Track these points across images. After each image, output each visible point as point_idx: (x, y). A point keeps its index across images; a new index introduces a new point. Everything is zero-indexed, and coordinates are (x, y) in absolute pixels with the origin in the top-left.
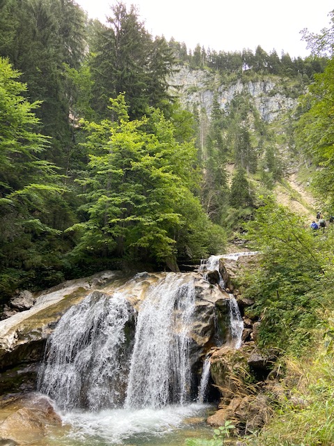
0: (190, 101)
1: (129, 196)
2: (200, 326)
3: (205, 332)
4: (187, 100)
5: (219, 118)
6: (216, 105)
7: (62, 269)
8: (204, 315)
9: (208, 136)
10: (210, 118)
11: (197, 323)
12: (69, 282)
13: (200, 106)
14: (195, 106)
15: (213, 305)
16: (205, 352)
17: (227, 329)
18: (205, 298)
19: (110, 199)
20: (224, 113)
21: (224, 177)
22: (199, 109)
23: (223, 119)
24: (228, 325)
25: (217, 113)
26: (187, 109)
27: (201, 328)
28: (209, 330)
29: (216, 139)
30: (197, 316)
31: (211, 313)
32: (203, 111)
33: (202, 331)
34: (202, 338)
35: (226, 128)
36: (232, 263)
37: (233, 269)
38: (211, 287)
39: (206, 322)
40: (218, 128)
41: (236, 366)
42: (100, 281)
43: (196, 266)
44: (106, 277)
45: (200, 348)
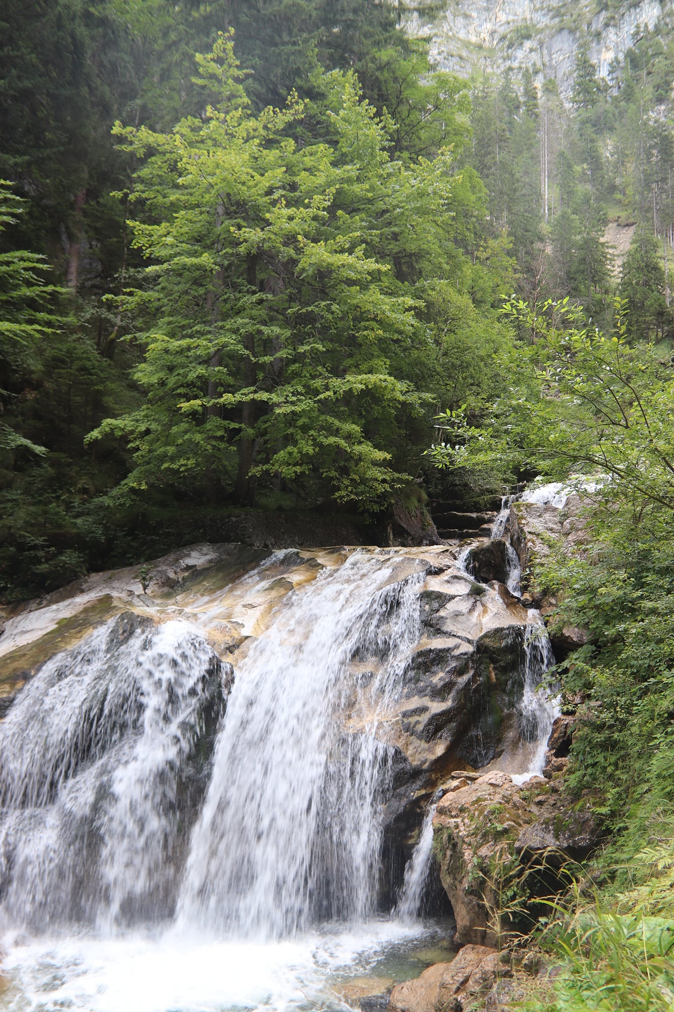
0: (515, 65)
1: (236, 331)
2: (423, 710)
3: (438, 729)
4: (508, 63)
5: (593, 102)
6: (586, 68)
7: (78, 542)
8: (438, 677)
9: (562, 154)
10: (568, 105)
11: (415, 702)
12: (95, 577)
13: (540, 77)
14: (528, 77)
15: (470, 649)
16: (432, 784)
17: (510, 716)
18: (449, 627)
19: (184, 342)
20: (607, 88)
21: (602, 263)
22: (538, 83)
23: (605, 105)
24: (512, 705)
25: (587, 91)
26: (507, 87)
27: (425, 718)
28: (450, 721)
29: (585, 160)
30: (418, 680)
31: (460, 672)
32: (550, 88)
33: (429, 723)
34: (424, 745)
35: (611, 129)
36: (547, 516)
37: (548, 535)
38: (477, 593)
39: (444, 700)
40: (589, 130)
41: (484, 851)
42: (172, 575)
43: (487, 515)
44: (190, 561)
45: (416, 773)
